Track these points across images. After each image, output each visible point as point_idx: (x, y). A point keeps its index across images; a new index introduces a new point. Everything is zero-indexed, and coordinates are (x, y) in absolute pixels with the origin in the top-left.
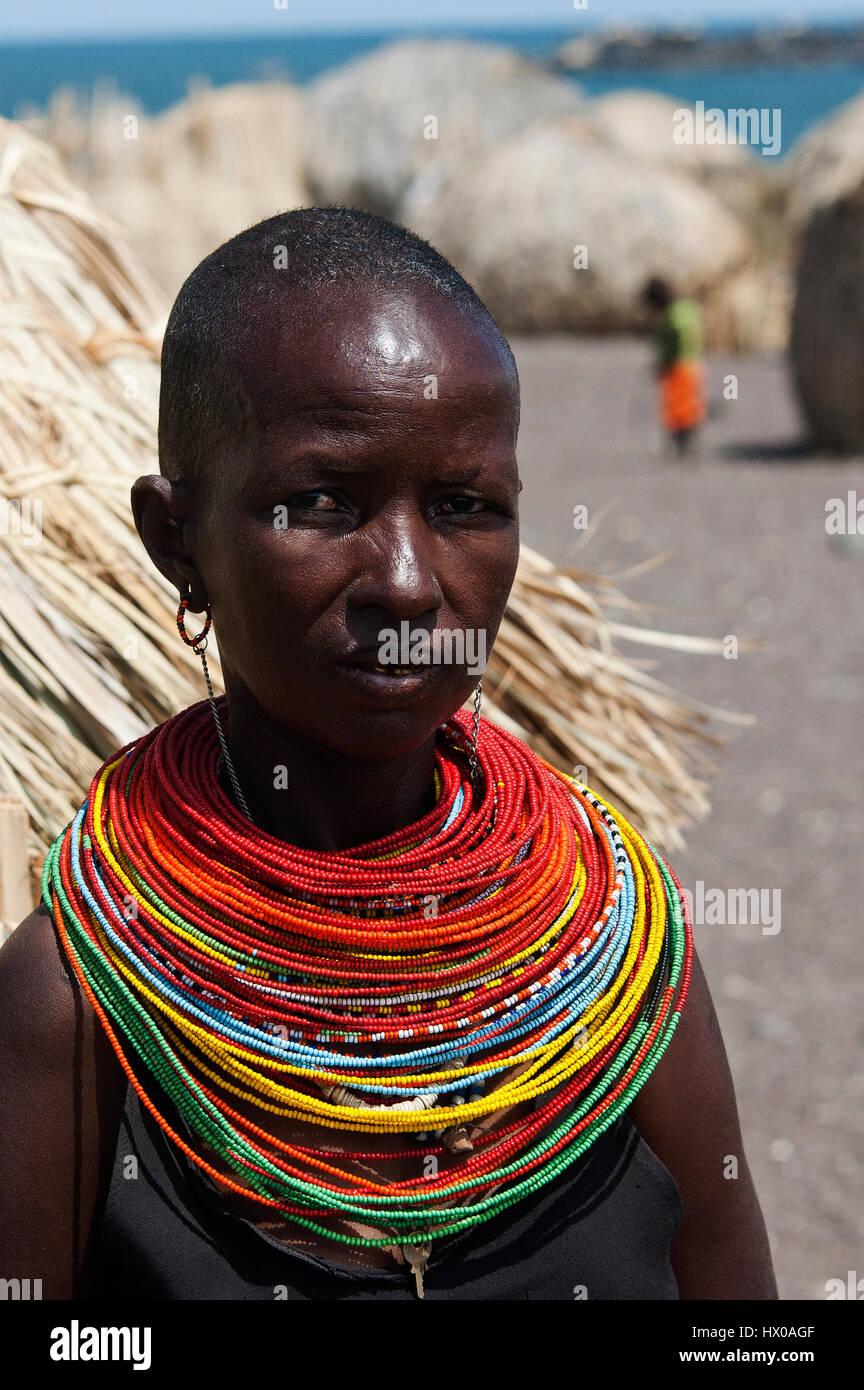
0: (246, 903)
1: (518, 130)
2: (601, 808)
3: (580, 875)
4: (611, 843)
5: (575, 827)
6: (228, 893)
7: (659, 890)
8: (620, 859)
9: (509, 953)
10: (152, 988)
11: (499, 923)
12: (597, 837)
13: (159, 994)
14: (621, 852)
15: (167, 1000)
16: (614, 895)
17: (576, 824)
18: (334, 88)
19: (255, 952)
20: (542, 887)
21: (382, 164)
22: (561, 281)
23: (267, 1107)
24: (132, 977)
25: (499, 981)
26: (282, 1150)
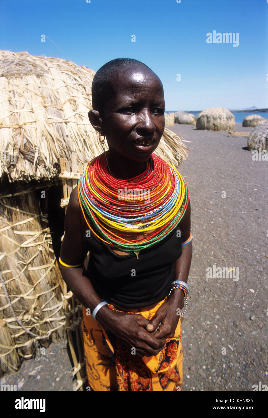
0: (106, 190)
1: (184, 115)
2: (174, 170)
3: (170, 183)
4: (176, 177)
5: (170, 174)
6: (103, 188)
7: (184, 186)
8: (177, 181)
9: (156, 200)
10: (90, 204)
11: (154, 195)
12: (173, 175)
13: (91, 205)
14: (178, 179)
15: (92, 206)
16: (176, 188)
17: (170, 173)
18: (176, 113)
19: (108, 199)
20: (163, 187)
21: (178, 116)
22: (186, 121)
23: (110, 226)
24: (87, 201)
25: (154, 205)
26: (112, 235)
